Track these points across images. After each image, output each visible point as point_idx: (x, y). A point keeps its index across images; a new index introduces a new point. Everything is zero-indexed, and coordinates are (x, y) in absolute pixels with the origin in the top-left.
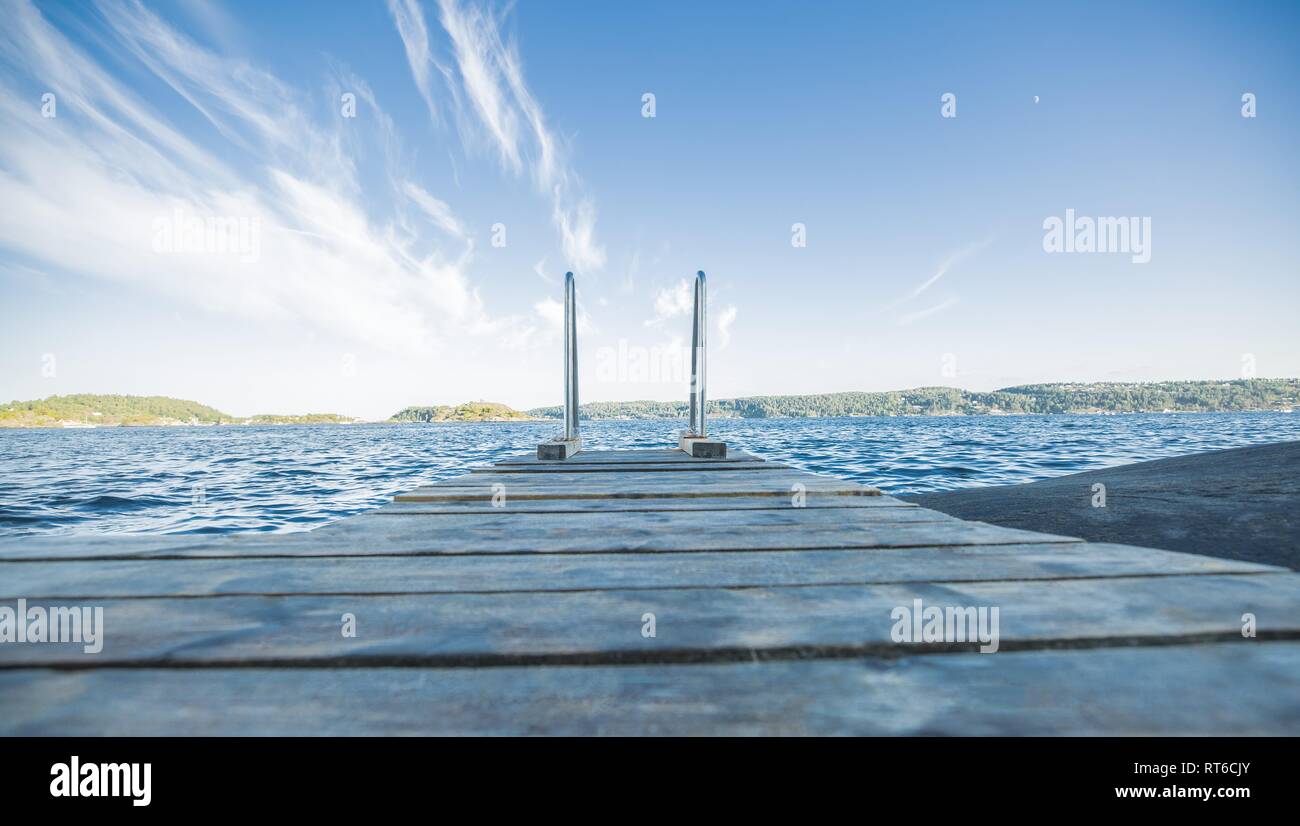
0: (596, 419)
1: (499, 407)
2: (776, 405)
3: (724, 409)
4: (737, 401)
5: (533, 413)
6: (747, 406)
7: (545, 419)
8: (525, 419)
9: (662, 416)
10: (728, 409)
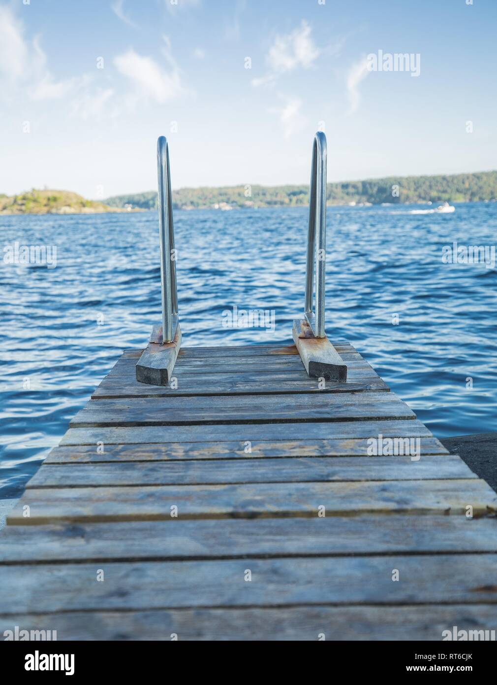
0: (189, 208)
1: (68, 195)
2: (413, 187)
3: (348, 194)
4: (364, 184)
5: (110, 202)
6: (375, 189)
7: (124, 210)
8: (101, 210)
9: (269, 203)
10: (353, 194)
